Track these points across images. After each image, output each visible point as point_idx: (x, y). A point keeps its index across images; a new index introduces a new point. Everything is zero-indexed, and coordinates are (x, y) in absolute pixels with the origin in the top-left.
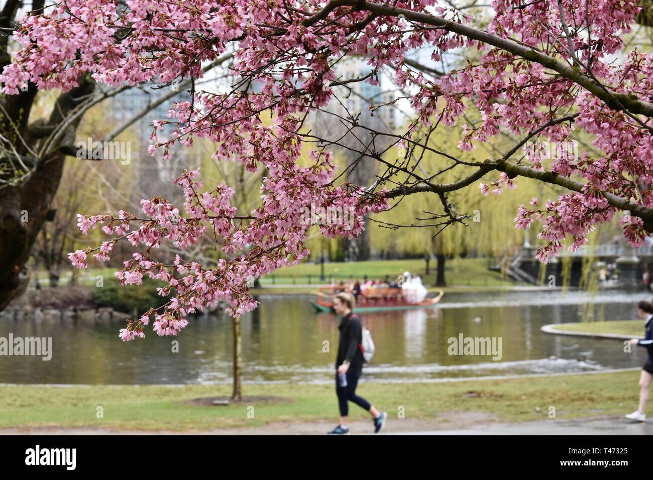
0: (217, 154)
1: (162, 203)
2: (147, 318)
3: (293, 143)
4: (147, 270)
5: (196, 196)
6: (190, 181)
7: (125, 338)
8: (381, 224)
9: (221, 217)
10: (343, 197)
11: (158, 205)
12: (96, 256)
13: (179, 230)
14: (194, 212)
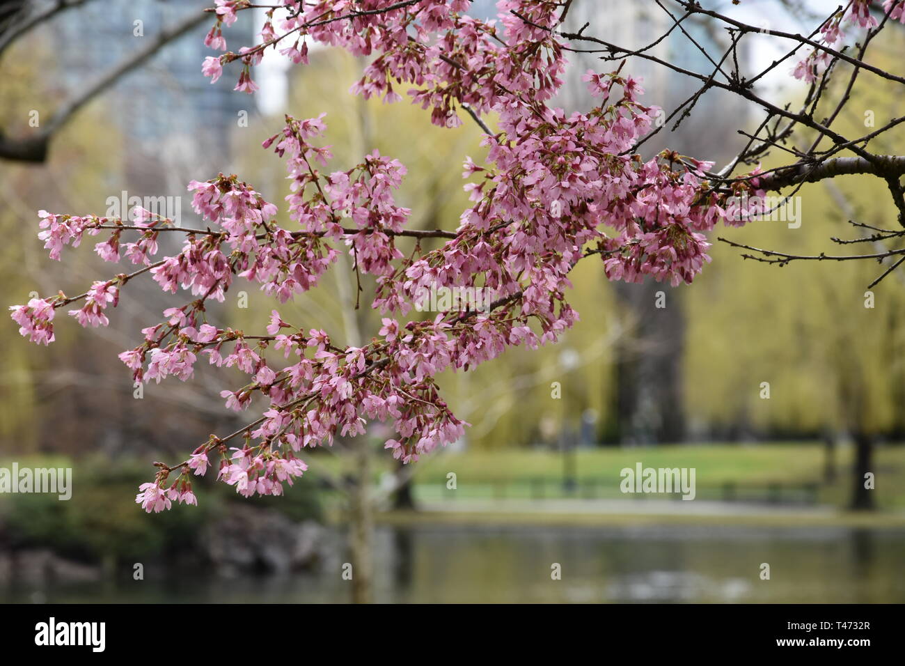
0: (362, 83)
1: (239, 189)
2: (204, 457)
3: (544, 57)
4: (204, 345)
5: (314, 179)
6: (302, 143)
7: (150, 505)
8: (749, 253)
9: (370, 232)
10: (662, 186)
11: (231, 193)
12: (76, 313)
13: (275, 257)
14: (309, 216)
